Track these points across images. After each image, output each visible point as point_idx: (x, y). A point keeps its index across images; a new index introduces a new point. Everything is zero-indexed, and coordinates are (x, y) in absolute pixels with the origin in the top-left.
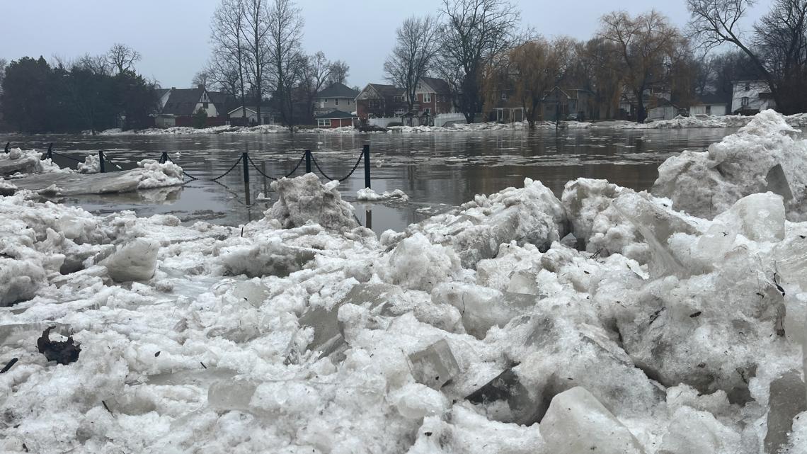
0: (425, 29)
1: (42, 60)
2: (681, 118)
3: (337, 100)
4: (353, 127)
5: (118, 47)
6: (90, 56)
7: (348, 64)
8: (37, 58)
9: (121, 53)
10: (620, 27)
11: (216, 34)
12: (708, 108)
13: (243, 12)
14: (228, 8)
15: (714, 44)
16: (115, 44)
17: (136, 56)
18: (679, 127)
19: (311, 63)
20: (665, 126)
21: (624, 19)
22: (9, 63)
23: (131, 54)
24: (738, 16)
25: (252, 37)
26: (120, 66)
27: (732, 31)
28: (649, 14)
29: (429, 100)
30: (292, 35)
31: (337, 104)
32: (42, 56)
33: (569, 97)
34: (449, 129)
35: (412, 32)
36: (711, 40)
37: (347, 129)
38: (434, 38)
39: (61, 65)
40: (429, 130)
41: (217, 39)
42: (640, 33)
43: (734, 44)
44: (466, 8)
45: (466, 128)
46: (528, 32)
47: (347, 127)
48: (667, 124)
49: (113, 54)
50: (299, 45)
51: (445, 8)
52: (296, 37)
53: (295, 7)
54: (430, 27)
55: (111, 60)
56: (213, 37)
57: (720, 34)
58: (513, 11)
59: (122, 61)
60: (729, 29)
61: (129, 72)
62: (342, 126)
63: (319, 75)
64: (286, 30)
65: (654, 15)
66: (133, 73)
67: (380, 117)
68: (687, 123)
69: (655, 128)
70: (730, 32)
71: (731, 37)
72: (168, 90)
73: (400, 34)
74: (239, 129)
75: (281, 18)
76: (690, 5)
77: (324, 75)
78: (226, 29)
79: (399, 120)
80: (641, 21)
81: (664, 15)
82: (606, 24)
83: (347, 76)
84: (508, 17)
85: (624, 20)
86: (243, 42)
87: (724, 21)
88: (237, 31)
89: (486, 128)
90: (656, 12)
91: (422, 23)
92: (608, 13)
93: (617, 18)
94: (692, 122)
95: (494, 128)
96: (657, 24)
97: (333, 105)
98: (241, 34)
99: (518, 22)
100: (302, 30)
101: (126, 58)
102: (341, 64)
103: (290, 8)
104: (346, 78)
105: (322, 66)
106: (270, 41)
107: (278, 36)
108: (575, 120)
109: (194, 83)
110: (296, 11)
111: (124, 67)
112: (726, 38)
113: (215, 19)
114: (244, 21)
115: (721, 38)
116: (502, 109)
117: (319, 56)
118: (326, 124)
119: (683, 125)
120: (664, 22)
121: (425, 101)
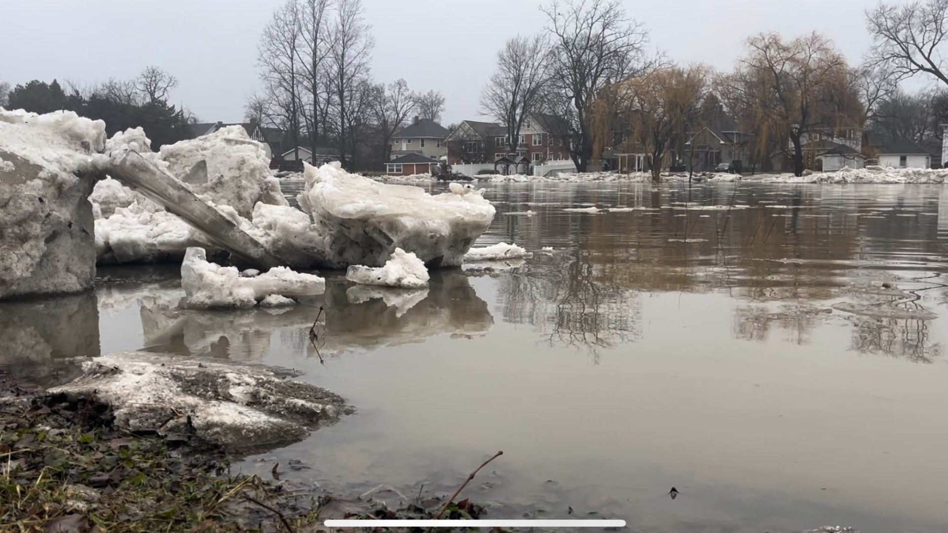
0: (534, 51)
1: (55, 85)
2: (847, 170)
3: (423, 141)
4: (430, 174)
5: (151, 71)
6: (115, 81)
7: (443, 95)
8: (49, 82)
9: (153, 79)
10: (772, 52)
11: (265, 55)
12: (903, 159)
13: (300, 29)
14: (281, 24)
15: (906, 75)
16: (147, 67)
17: (172, 82)
18: (843, 182)
19: (387, 93)
20: (826, 180)
21: (776, 41)
22: (13, 87)
23: (167, 80)
24: (938, 38)
25: (308, 60)
26: (152, 94)
27: (930, 58)
28: (810, 35)
29: (539, 143)
30: (358, 59)
31: (423, 145)
32: (55, 81)
33: (722, 142)
34: (550, 180)
35: (517, 56)
36: (900, 69)
37: (422, 177)
38: (544, 63)
39: (77, 92)
40: (525, 179)
41: (266, 61)
42: (797, 61)
43: (933, 76)
44: (579, 25)
45: (573, 178)
46: (658, 57)
47: (422, 175)
48: (829, 177)
49: (144, 80)
50: (368, 70)
51: (552, 25)
52: (364, 60)
53: (363, 22)
54: (540, 50)
55: (141, 87)
56: (260, 60)
57: (912, 61)
58: (639, 30)
59: (155, 88)
60: (927, 55)
61: (160, 102)
62: (417, 174)
63: (399, 109)
64: (351, 52)
65: (814, 39)
66: (164, 104)
67: (467, 162)
68: (853, 177)
69: (812, 183)
70: (928, 59)
71: (929, 66)
72: (213, 124)
73: (502, 58)
74: (288, 174)
75: (346, 37)
76: (873, 25)
77: (405, 109)
78: (278, 49)
79: (491, 167)
80: (798, 43)
81: (828, 38)
82: (753, 48)
83: (442, 110)
84: (632, 39)
85: (776, 43)
86: (298, 66)
87: (920, 45)
88: (292, 52)
89: (598, 179)
90: (818, 33)
91: (530, 44)
92: (754, 34)
93: (766, 41)
94: (860, 176)
95: (608, 180)
96: (819, 49)
97: (416, 147)
98: (296, 56)
99: (645, 44)
100: (371, 52)
101: (160, 84)
102: (434, 95)
103: (358, 23)
104: (440, 113)
105: (403, 97)
106: (330, 65)
107: (340, 59)
108: (726, 171)
109: (247, 116)
110: (364, 28)
111: (156, 96)
112: (921, 68)
113: (264, 37)
114: (300, 40)
115: (913, 67)
116: (626, 155)
117: (400, 84)
118: (397, 170)
119: (849, 180)
120: (829, 45)
121: (535, 143)
